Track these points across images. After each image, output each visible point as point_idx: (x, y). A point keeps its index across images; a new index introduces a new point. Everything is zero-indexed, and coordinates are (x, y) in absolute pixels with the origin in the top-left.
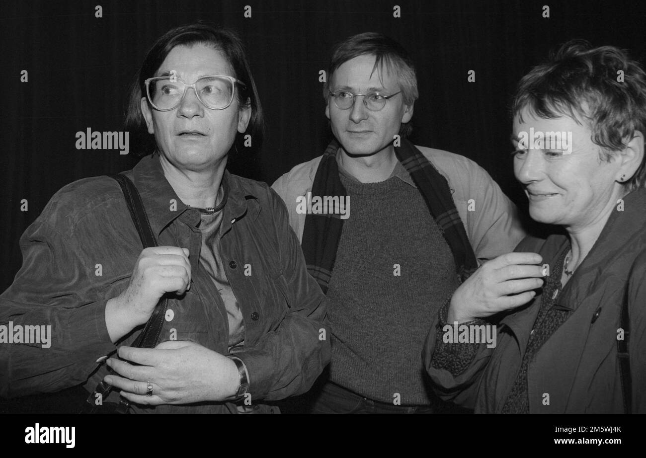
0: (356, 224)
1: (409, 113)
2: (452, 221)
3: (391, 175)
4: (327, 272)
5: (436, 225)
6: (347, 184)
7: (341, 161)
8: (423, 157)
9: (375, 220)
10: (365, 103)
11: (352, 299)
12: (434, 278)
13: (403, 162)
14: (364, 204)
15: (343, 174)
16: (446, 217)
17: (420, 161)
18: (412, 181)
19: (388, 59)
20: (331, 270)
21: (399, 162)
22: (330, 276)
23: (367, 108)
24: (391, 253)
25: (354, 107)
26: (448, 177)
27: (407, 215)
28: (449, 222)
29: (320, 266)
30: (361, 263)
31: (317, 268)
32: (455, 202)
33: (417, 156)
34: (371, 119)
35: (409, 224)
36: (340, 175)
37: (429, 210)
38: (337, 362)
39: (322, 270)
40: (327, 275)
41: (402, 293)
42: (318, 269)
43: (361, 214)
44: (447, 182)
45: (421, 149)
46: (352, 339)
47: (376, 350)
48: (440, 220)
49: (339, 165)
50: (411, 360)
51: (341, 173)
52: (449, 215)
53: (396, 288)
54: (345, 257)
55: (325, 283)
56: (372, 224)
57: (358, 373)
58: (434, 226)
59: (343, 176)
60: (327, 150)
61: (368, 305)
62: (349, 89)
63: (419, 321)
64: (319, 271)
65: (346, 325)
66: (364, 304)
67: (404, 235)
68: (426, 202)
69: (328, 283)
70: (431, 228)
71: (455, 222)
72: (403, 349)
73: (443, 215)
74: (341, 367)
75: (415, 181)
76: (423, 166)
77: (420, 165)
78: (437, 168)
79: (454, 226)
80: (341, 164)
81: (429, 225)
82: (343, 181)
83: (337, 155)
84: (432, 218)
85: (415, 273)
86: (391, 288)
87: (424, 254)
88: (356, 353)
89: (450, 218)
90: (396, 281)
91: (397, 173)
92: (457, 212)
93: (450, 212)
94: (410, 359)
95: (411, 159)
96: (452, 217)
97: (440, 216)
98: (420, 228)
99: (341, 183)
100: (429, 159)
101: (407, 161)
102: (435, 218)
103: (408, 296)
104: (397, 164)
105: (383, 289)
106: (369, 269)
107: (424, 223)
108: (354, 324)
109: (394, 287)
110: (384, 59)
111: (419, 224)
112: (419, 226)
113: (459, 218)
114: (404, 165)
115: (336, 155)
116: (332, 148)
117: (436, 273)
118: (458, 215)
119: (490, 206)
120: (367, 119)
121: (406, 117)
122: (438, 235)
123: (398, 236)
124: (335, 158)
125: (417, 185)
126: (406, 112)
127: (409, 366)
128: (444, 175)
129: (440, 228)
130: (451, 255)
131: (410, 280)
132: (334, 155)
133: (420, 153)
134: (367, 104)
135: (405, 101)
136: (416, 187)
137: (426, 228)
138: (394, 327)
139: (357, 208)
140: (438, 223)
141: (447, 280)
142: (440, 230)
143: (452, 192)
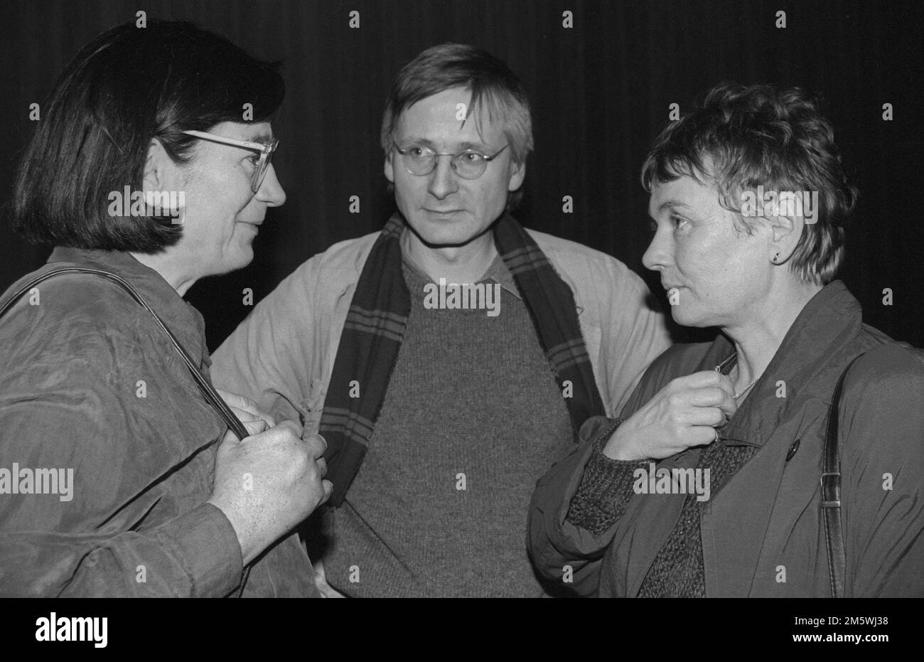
0: (418, 350)
1: (519, 175)
2: (573, 358)
3: (485, 276)
4: (367, 422)
5: (547, 363)
6: (413, 283)
7: (407, 244)
8: (538, 250)
9: (449, 345)
10: (453, 166)
11: (399, 468)
12: (533, 446)
13: (506, 256)
14: (435, 318)
15: (408, 266)
16: (564, 350)
17: (532, 256)
18: (515, 289)
19: (489, 96)
20: (374, 420)
21: (499, 256)
22: (371, 430)
23: (457, 174)
24: (469, 400)
25: (436, 174)
26: (575, 288)
27: (502, 343)
28: (568, 360)
29: (359, 413)
30: (420, 412)
31: (353, 415)
32: (582, 327)
33: (529, 248)
34: (462, 192)
35: (504, 356)
36: (404, 267)
37: (538, 337)
38: (367, 570)
39: (361, 419)
40: (367, 427)
41: (479, 467)
42: (353, 417)
43: (429, 333)
44: (571, 294)
45: (535, 235)
46: (393, 534)
47: (429, 555)
48: (554, 355)
49: (403, 251)
50: (484, 574)
51: (406, 265)
52: (569, 348)
53: (470, 457)
54: (395, 400)
55: (364, 440)
56: (445, 352)
57: (398, 591)
58: (544, 363)
59: (408, 270)
60: (388, 225)
61: (422, 481)
62: (427, 143)
63: (502, 513)
64: (356, 420)
65: (386, 509)
66: (417, 478)
67: (493, 374)
68: (534, 324)
69: (368, 441)
70: (538, 367)
71: (579, 360)
72: (471, 557)
73: (561, 346)
74: (372, 579)
75: (520, 289)
76: (536, 265)
77: (531, 263)
78: (558, 271)
79: (576, 366)
80: (408, 250)
81: (535, 362)
82: (407, 278)
83: (403, 235)
84: (542, 350)
85: (505, 436)
86: (462, 456)
87: (522, 407)
88: (397, 558)
89: (571, 353)
90: (472, 446)
91: (493, 274)
92: (583, 344)
93: (571, 343)
94: (481, 574)
95: (517, 252)
96: (575, 352)
97: (556, 348)
98: (520, 364)
99: (403, 279)
100: (548, 254)
101: (511, 255)
102: (546, 350)
103: (488, 472)
104: (496, 259)
105: (450, 457)
106: (432, 422)
107: (527, 357)
108: (398, 508)
109: (468, 456)
110: (484, 96)
111: (520, 359)
112: (519, 362)
113: (586, 354)
114: (505, 261)
115: (400, 235)
116: (395, 224)
117: (538, 440)
118: (584, 349)
119: (642, 339)
120: (457, 191)
121: (516, 182)
122: (548, 379)
123: (483, 375)
124: (398, 240)
125: (522, 294)
126: (515, 173)
127: (480, 584)
128: (568, 282)
129: (552, 367)
130: (566, 412)
131: (494, 446)
132: (396, 235)
133: (533, 243)
134: (456, 168)
135: (514, 158)
136: (521, 299)
137: (530, 365)
138: (459, 520)
139: (423, 323)
140: (550, 359)
141: (554, 452)
142: (552, 370)
143: (578, 311)
